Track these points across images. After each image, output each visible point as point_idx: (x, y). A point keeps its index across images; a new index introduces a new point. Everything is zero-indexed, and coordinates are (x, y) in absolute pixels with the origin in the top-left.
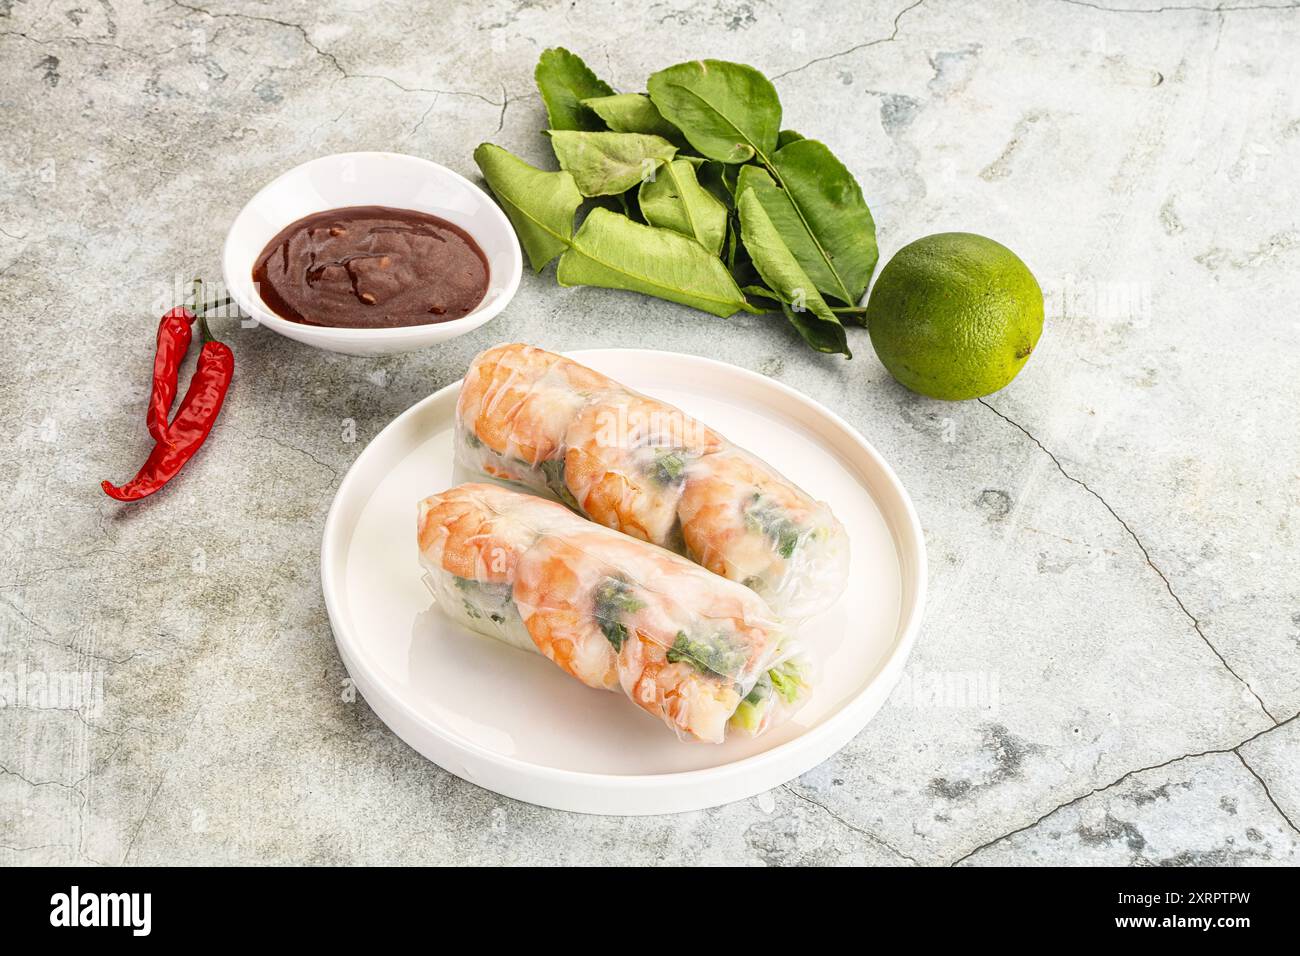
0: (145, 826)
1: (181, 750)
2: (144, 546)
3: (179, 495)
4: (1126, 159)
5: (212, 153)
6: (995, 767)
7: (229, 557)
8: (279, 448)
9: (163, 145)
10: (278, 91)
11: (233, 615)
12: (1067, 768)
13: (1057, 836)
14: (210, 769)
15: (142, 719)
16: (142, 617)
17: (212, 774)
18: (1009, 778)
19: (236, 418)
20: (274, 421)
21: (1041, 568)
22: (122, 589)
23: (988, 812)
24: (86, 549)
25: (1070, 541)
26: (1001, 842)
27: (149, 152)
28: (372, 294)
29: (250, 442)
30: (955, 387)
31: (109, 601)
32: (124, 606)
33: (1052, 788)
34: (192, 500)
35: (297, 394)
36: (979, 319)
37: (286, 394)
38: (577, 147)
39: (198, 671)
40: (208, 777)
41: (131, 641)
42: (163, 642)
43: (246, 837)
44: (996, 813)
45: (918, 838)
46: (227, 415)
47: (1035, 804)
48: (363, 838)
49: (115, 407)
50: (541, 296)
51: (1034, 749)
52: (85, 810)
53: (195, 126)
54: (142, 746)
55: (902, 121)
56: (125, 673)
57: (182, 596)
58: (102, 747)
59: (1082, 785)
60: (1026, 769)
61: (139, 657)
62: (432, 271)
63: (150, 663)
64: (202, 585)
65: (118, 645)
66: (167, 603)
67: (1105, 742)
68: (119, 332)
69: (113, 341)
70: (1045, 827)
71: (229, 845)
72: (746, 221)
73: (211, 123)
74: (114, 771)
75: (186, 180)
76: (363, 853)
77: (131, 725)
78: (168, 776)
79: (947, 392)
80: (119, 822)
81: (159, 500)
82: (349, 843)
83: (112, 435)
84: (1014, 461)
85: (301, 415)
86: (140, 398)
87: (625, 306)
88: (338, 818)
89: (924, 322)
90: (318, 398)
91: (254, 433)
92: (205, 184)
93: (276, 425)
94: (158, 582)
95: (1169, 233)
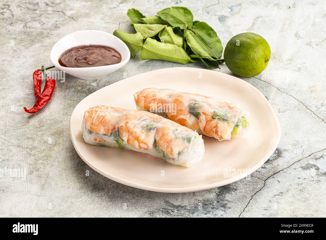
0: (45, 185)
1: (53, 167)
2: (36, 123)
3: (44, 112)
4: (284, 25)
5: (43, 40)
6: (275, 155)
7: (60, 124)
8: (70, 101)
9: (30, 39)
10: (59, 26)
11: (63, 136)
12: (295, 154)
13: (295, 169)
14: (62, 171)
15: (41, 161)
16: (38, 139)
17: (62, 172)
18: (280, 157)
19: (57, 95)
20: (68, 95)
21: (279, 112)
22: (32, 133)
23: (276, 165)
24: (20, 125)
25: (285, 106)
26: (281, 172)
27: (26, 40)
28: (91, 62)
29: (62, 100)
30: (250, 71)
31: (28, 136)
32: (33, 136)
33: (292, 158)
34: (48, 113)
35: (73, 89)
36: (255, 51)
37: (70, 89)
38: (141, 27)
39: (55, 149)
40: (61, 173)
41: (36, 144)
42: (44, 144)
43: (74, 186)
44: (278, 165)
45: (258, 173)
46: (55, 95)
47: (288, 162)
48: (106, 184)
49: (24, 95)
50: (135, 64)
51: (285, 150)
52: (28, 183)
53: (38, 34)
54: (42, 167)
55: (224, 21)
56: (35, 151)
57: (48, 133)
58: (31, 168)
59: (300, 157)
60: (284, 155)
61: (38, 147)
62: (106, 56)
63: (42, 149)
64: (54, 131)
65: (32, 145)
66: (44, 135)
67: (304, 147)
68: (23, 79)
69: (22, 81)
70: (292, 167)
71: (69, 188)
72: (188, 39)
73: (42, 33)
74: (35, 173)
75: (37, 46)
76: (107, 187)
77: (38, 163)
78: (50, 174)
79: (247, 73)
80: (38, 185)
81: (39, 114)
82: (102, 185)
83: (24, 101)
84: (267, 90)
85: (75, 93)
86: (31, 92)
87: (158, 64)
88: (98, 180)
89: (240, 53)
90: (79, 90)
91: (63, 98)
92: (42, 46)
93: (68, 96)
94: (41, 131)
95: (298, 39)
